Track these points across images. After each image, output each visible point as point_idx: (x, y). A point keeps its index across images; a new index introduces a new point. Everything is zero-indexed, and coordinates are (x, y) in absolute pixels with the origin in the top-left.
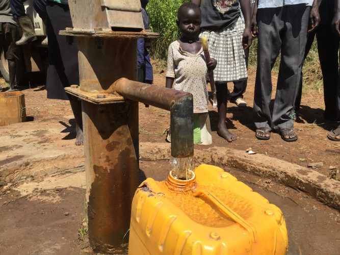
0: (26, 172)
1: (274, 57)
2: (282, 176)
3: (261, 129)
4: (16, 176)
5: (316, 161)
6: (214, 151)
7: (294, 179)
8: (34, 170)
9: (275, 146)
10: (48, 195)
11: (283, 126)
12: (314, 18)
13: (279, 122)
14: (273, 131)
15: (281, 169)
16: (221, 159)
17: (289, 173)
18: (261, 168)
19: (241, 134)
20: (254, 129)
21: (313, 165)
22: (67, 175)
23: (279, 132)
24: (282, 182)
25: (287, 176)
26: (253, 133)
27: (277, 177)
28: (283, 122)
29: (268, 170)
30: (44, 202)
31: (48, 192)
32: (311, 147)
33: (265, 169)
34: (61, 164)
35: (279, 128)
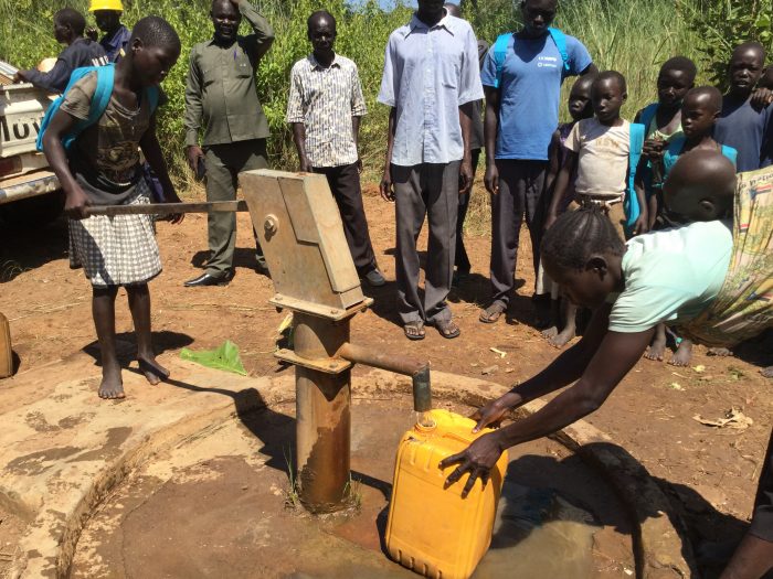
0: (148, 450)
1: (418, 225)
2: (464, 394)
3: (410, 323)
4: (137, 459)
5: (490, 365)
6: (378, 376)
7: (476, 397)
8: (157, 444)
9: (436, 348)
10: (197, 472)
11: (439, 317)
12: (465, 176)
13: (433, 312)
14: (427, 324)
15: (462, 388)
16: (389, 385)
17: (471, 391)
18: (439, 389)
19: (385, 335)
20: (401, 324)
21: (487, 370)
22: (196, 442)
23: (435, 324)
24: (465, 402)
25: (469, 395)
26: (401, 330)
27: (459, 397)
28: (439, 311)
29: (447, 390)
30: (200, 482)
31: (193, 469)
32: (479, 343)
33: (443, 390)
34: (184, 430)
35: (435, 320)
